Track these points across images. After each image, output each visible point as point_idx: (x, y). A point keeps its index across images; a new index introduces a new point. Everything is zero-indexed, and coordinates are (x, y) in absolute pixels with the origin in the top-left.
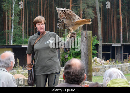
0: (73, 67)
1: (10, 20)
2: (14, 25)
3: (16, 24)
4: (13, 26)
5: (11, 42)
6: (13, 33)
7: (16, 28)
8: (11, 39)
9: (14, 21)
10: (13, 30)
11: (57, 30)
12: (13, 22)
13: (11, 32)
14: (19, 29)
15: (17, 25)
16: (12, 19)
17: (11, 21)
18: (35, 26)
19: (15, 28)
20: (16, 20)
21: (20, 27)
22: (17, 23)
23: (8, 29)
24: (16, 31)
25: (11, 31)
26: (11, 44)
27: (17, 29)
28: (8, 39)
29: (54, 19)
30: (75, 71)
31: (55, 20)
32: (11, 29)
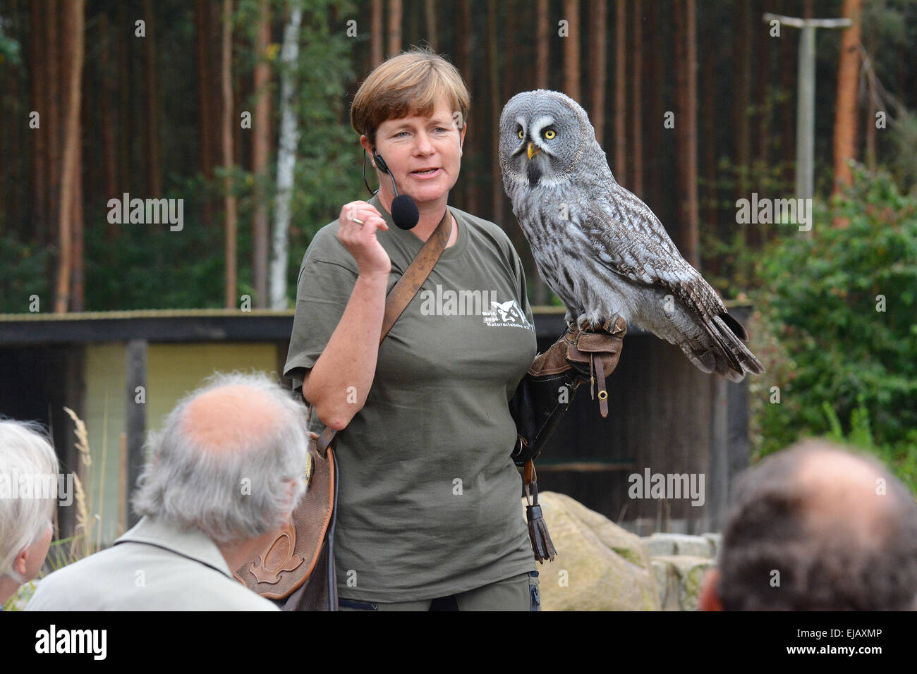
0: (815, 520)
1: (263, 74)
2: (302, 124)
3: (319, 112)
4: (290, 135)
5: (268, 284)
6: (296, 203)
7: (318, 150)
8: (271, 256)
9: (302, 79)
10: (287, 167)
11: (719, 174)
12: (288, 89)
13: (272, 189)
14: (346, 158)
15: (329, 121)
16: (286, 65)
17: (276, 79)
18: (372, 140)
19: (312, 156)
20: (319, 73)
21: (357, 144)
22: (329, 99)
23: (246, 159)
24: (318, 182)
25: (274, 175)
26: (268, 303)
27: (332, 157)
28: (246, 258)
29: (693, 66)
30: (833, 563)
31: (701, 77)
32: (274, 159)
